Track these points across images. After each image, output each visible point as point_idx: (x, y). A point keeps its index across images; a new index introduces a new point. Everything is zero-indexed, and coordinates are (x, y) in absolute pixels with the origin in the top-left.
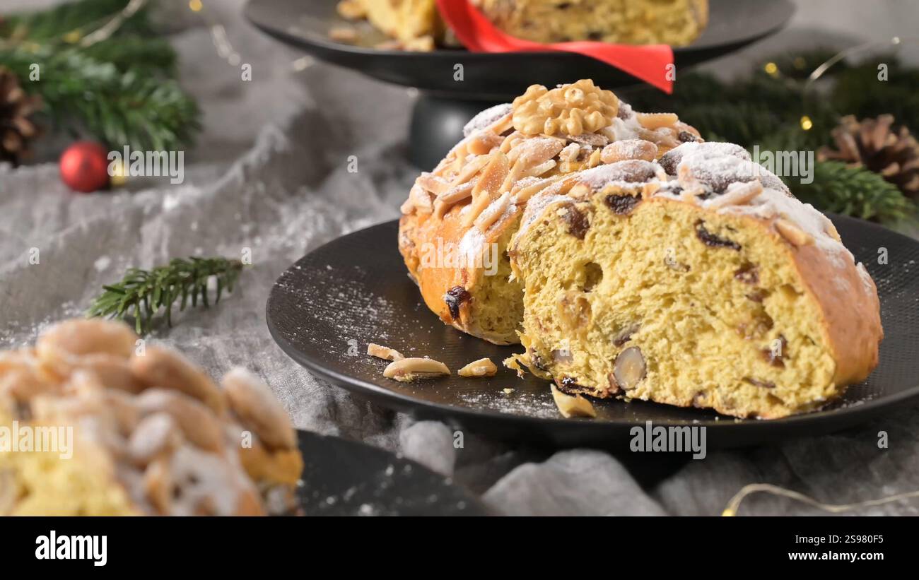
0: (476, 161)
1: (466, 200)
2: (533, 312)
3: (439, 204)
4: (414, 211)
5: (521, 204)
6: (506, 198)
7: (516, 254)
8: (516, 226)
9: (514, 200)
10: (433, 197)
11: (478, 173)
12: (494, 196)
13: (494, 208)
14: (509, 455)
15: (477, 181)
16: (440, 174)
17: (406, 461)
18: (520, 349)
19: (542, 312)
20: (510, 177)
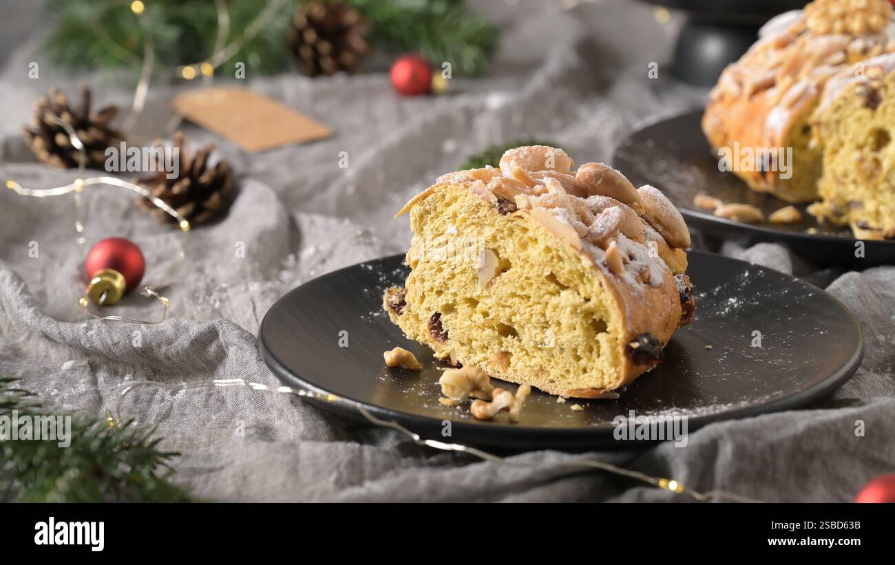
0: (776, 56)
1: (770, 84)
2: (833, 171)
3: (748, 89)
4: (722, 98)
5: (820, 88)
6: (806, 82)
7: (818, 124)
8: (816, 102)
9: (813, 83)
10: (740, 84)
11: (779, 65)
12: (795, 81)
13: (796, 90)
14: (828, 272)
15: (780, 71)
16: (747, 66)
17: (757, 267)
18: (821, 200)
19: (840, 170)
20: (807, 67)
